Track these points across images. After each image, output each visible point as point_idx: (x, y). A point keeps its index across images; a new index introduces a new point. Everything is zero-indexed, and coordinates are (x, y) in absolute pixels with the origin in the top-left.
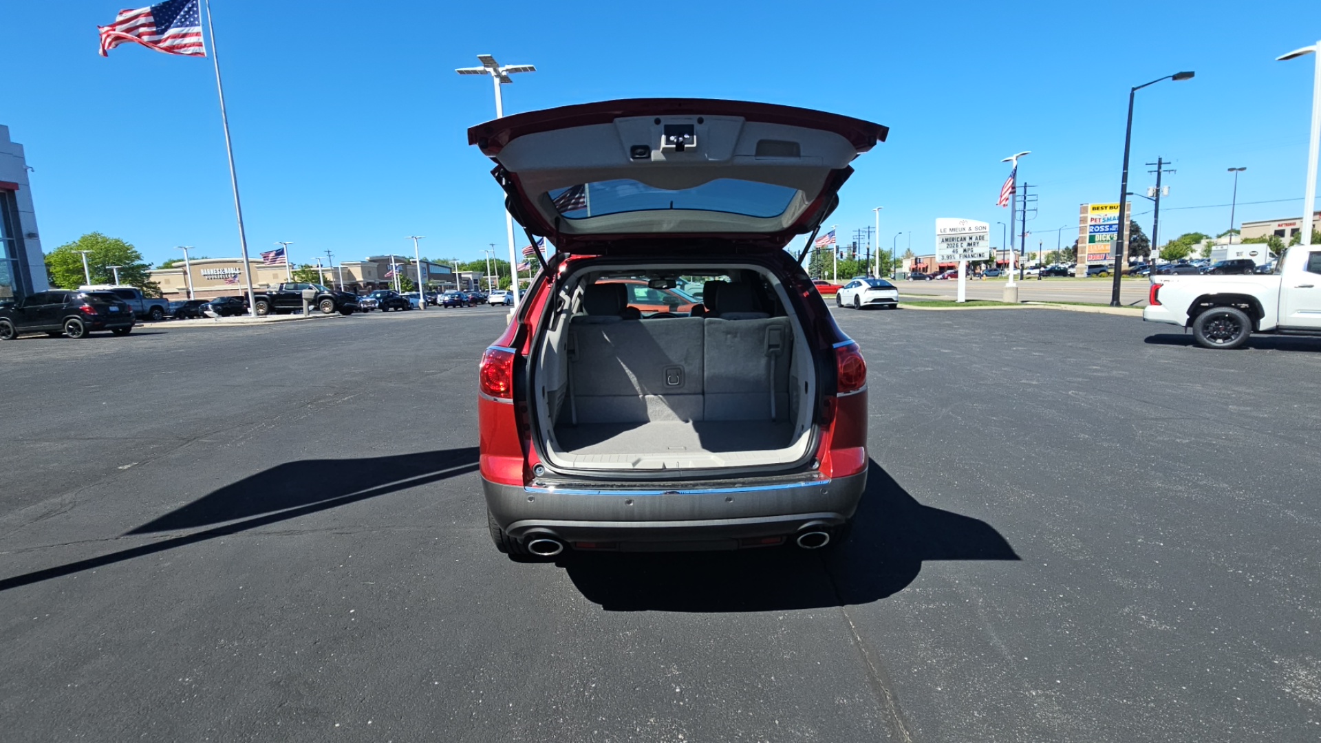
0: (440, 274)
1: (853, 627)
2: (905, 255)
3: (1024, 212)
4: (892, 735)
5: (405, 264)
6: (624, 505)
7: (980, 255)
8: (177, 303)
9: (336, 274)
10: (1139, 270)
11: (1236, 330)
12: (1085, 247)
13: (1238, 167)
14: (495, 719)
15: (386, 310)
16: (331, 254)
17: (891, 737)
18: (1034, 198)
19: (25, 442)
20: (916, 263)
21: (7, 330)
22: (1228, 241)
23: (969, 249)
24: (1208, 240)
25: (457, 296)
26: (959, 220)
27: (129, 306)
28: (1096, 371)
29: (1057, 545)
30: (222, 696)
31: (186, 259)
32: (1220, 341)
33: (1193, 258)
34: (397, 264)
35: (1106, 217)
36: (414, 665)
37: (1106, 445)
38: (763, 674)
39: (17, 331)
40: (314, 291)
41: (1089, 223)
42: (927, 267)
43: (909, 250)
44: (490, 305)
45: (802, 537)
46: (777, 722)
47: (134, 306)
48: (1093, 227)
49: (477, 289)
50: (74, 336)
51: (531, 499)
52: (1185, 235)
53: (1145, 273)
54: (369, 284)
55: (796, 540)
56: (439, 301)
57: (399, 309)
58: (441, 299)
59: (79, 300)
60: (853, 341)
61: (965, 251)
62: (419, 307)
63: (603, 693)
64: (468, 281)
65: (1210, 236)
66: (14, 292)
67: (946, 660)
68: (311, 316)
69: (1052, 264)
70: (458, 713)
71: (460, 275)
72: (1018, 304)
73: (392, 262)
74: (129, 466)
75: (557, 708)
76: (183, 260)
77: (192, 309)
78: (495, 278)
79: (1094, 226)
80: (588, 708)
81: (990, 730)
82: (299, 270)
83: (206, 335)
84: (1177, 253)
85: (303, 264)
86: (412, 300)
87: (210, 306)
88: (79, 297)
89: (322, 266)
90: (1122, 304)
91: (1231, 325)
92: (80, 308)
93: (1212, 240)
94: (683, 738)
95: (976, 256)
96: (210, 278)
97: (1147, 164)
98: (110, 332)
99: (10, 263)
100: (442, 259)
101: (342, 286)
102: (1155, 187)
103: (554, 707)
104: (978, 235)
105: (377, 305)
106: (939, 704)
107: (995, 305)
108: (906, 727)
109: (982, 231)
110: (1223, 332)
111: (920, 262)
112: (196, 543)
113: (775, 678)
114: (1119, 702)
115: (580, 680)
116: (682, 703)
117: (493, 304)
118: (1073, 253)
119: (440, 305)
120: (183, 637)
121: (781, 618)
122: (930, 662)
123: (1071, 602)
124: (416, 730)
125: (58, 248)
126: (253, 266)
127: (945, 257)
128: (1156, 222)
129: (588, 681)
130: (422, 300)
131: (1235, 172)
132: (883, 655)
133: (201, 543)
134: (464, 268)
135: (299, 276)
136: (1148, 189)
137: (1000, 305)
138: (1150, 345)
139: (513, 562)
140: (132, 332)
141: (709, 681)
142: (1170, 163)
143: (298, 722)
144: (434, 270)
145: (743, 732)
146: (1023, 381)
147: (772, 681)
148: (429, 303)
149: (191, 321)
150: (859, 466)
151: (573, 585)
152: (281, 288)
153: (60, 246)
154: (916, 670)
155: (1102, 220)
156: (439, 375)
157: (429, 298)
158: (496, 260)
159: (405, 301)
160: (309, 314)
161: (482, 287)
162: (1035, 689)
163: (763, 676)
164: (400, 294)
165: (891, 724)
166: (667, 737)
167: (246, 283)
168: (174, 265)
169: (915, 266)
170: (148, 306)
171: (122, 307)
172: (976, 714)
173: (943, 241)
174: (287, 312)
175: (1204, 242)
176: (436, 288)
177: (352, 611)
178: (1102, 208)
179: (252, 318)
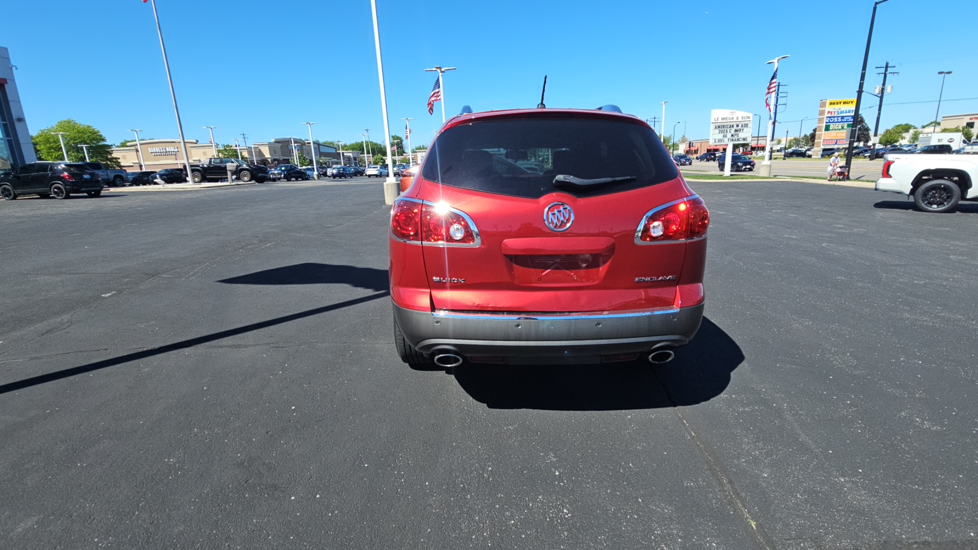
0: (328, 152)
1: (687, 425)
2: (681, 140)
3: (776, 106)
4: (734, 512)
5: (302, 145)
6: (514, 327)
7: (744, 139)
8: (133, 173)
9: (250, 153)
10: (861, 152)
11: (948, 197)
12: (821, 134)
13: (945, 71)
14: (416, 495)
15: (289, 180)
16: (245, 136)
17: (734, 513)
18: (784, 95)
19: (29, 276)
20: (690, 147)
21: (9, 192)
22: (933, 131)
23: (736, 134)
24: (915, 130)
25: (342, 169)
26: (729, 111)
27: (98, 174)
28: (840, 228)
29: (837, 362)
30: (201, 473)
31: (137, 140)
32: (935, 206)
33: (902, 144)
34: (296, 145)
35: (840, 110)
36: (347, 450)
37: (860, 284)
38: (623, 461)
39: (16, 193)
40: (235, 164)
41: (826, 115)
42: (698, 150)
43: (684, 136)
44: (367, 177)
45: (653, 354)
46: (640, 500)
47: (102, 175)
48: (828, 118)
49: (355, 164)
50: (59, 197)
51: (437, 322)
52: (898, 126)
53: (866, 155)
54: (275, 160)
55: (648, 357)
56: (329, 173)
57: (299, 179)
58: (330, 171)
59: (60, 169)
60: (698, 196)
61: (732, 136)
62: (314, 178)
63: (498, 475)
64: (349, 158)
65: (916, 127)
66: (11, 165)
67: (767, 452)
68: (234, 183)
69: (793, 148)
70: (386, 489)
71: (343, 153)
72: (771, 178)
73: (291, 143)
74: (110, 294)
75: (464, 486)
76: (135, 141)
77: (144, 178)
78: (370, 157)
79: (830, 117)
80: (489, 487)
81: (812, 509)
82: (223, 149)
83: (157, 197)
84: (892, 140)
85: (226, 145)
86: (308, 173)
87: (158, 176)
88: (60, 168)
89: (239, 146)
90: (851, 178)
91: (945, 194)
92: (62, 175)
93: (918, 130)
94: (567, 512)
95: (741, 140)
96: (157, 155)
97: (876, 68)
98: (86, 194)
99: (6, 141)
100: (329, 141)
101: (255, 162)
102: (881, 86)
103: (462, 486)
104: (744, 123)
105: (282, 176)
106: (767, 488)
107: (754, 178)
108: (744, 506)
109: (747, 120)
110: (938, 200)
111: (692, 146)
112: (166, 353)
113: (633, 465)
114: (912, 488)
115: (479, 464)
116: (562, 484)
117: (370, 176)
118: (812, 139)
119: (329, 177)
120: (165, 426)
121: (629, 417)
122: (754, 453)
123: (858, 408)
124: (355, 503)
125: (41, 131)
126: (188, 145)
127: (717, 141)
128: (879, 114)
129: (485, 465)
130: (316, 173)
131: (943, 74)
132: (716, 447)
133: (171, 353)
134: (346, 148)
135: (222, 153)
136: (876, 88)
137: (757, 178)
138: (878, 209)
139: (413, 371)
140: (101, 194)
141: (581, 466)
142: (894, 67)
143: (261, 495)
144: (323, 149)
145: (615, 508)
146: (785, 236)
147: (630, 467)
148: (321, 175)
149: (145, 187)
150: (699, 299)
151: (462, 389)
152: (210, 162)
153: (43, 129)
154: (744, 460)
155: (836, 113)
156: (336, 228)
157: (321, 171)
158: (371, 142)
159: (304, 173)
160: (232, 182)
161: (360, 163)
162: (843, 476)
163: (623, 463)
164: (300, 168)
165: (731, 503)
166: (555, 511)
167: (183, 159)
168: (128, 144)
169: (688, 149)
170: (111, 175)
171: (92, 175)
172: (799, 496)
173: (716, 128)
174: (216, 180)
175: (912, 131)
176: (325, 164)
177: (293, 408)
178: (837, 103)
179: (190, 185)
